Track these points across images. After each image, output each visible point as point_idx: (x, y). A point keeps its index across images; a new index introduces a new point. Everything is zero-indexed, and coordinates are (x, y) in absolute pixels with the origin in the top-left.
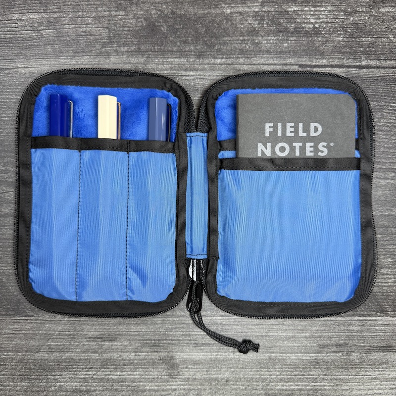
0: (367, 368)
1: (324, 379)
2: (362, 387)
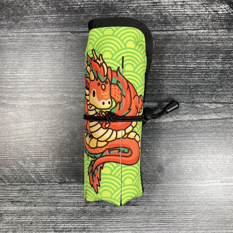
0: (115, 215)
1: (89, 222)
2: (112, 227)
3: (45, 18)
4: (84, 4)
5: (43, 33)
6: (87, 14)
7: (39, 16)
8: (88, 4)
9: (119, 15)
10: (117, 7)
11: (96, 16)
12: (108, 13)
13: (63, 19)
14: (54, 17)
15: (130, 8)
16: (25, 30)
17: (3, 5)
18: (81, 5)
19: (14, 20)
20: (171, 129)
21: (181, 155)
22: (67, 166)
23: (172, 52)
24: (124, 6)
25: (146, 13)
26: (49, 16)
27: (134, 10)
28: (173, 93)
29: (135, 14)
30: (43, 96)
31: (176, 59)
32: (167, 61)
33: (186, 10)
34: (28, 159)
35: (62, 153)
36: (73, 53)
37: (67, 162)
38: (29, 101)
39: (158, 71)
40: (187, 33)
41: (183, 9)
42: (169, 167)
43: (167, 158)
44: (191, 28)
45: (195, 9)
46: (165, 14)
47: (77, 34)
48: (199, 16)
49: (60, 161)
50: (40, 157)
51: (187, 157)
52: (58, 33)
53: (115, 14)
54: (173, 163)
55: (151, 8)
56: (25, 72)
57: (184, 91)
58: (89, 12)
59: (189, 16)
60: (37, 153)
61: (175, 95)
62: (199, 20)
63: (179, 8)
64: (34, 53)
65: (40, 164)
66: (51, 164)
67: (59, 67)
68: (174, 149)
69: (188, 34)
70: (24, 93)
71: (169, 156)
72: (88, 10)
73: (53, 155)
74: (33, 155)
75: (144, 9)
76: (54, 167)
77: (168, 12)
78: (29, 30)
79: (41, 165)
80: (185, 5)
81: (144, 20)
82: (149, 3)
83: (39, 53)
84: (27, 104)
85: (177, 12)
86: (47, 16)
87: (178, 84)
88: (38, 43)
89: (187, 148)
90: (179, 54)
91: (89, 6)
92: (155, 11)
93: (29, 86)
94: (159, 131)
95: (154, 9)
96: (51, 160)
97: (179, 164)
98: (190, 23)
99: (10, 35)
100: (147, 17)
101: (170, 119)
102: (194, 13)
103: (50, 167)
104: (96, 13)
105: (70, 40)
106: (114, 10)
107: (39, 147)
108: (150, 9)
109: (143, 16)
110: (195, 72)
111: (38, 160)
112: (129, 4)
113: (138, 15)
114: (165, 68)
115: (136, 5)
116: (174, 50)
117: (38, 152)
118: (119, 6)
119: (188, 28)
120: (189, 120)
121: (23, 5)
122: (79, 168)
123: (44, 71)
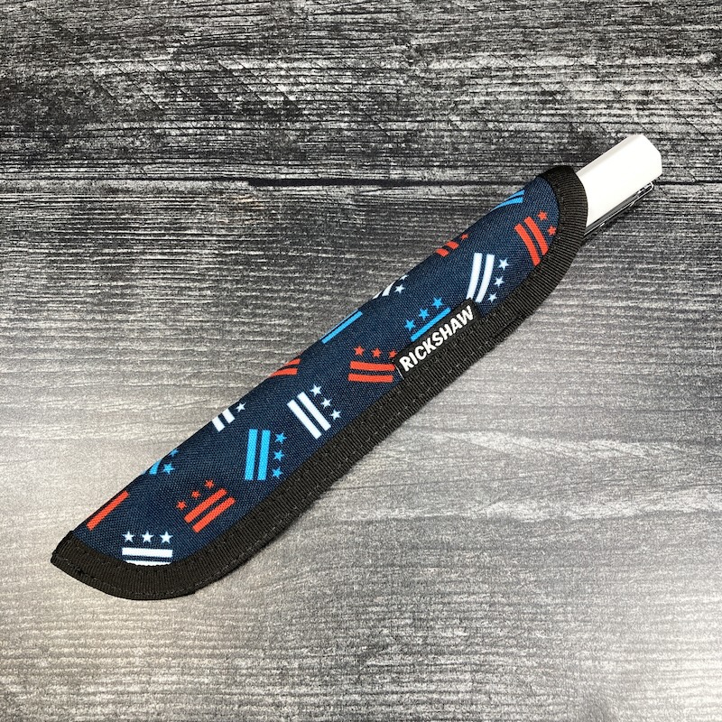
3: (158, 131)
4: (301, 91)
5: (146, 182)
6: (310, 122)
7: (136, 125)
8: (314, 93)
9: (422, 131)
10: (414, 104)
11: (341, 130)
12: (385, 122)
13: (223, 138)
14: (191, 131)
15: (460, 107)
16: (82, 170)
17: (15, 88)
18: (291, 93)
19: (45, 136)
20: (632, 547)
21: (680, 655)
22: (206, 699)
23: (616, 257)
24: (439, 100)
25: (517, 124)
26: (174, 126)
27: (475, 112)
28: (630, 404)
29: (479, 128)
30: (126, 407)
31: (632, 280)
32: (600, 287)
33: (655, 119)
34: (43, 664)
35: (188, 643)
36: (252, 253)
37: (206, 681)
38: (72, 426)
39: (567, 320)
40: (666, 193)
41: (647, 116)
42: (632, 708)
43: (620, 670)
44: (677, 176)
45: (689, 116)
46: (583, 129)
47: (271, 188)
48: (702, 137)
49: (174, 678)
50: (97, 656)
51: (705, 666)
52: (203, 184)
53: (409, 126)
54: (649, 694)
55: (535, 109)
56: (66, 317)
57: (671, 398)
58: (316, 118)
59: (669, 139)
60: (82, 641)
61: (640, 412)
62: (704, 152)
63: (634, 112)
64: (107, 251)
65: (91, 689)
66: (136, 688)
67: (198, 302)
68: (650, 632)
69: (670, 196)
70: (55, 394)
71: (629, 662)
72: (314, 109)
73: (147, 649)
74: (66, 650)
75: (510, 112)
76: (147, 701)
77: (595, 123)
78: (99, 169)
79: (94, 694)
80: (651, 102)
81: (512, 146)
82: (527, 93)
83: (125, 251)
84: (64, 435)
85: (627, 123)
86: (167, 126)
87: (646, 372)
88: (127, 216)
89: (701, 625)
90: (641, 263)
91: (318, 97)
92: (548, 119)
93: (76, 368)
94: (586, 553)
95: (544, 112)
96: (138, 674)
97: (671, 697)
98: (673, 161)
99: (28, 185)
100: (523, 137)
101: (623, 505)
102: (684, 128)
103: (131, 704)
104: (342, 121)
105: (247, 208)
106: (404, 113)
107: (93, 613)
108: (532, 112)
109: (507, 134)
110: (705, 330)
111: (85, 670)
112: (456, 96)
113: (490, 130)
114: (595, 312)
115: (483, 98)
116: (622, 248)
117: (86, 636)
118: (424, 99)
119: (669, 178)
120: (699, 511)
121: (85, 91)
122: (254, 709)
123: (140, 315)
